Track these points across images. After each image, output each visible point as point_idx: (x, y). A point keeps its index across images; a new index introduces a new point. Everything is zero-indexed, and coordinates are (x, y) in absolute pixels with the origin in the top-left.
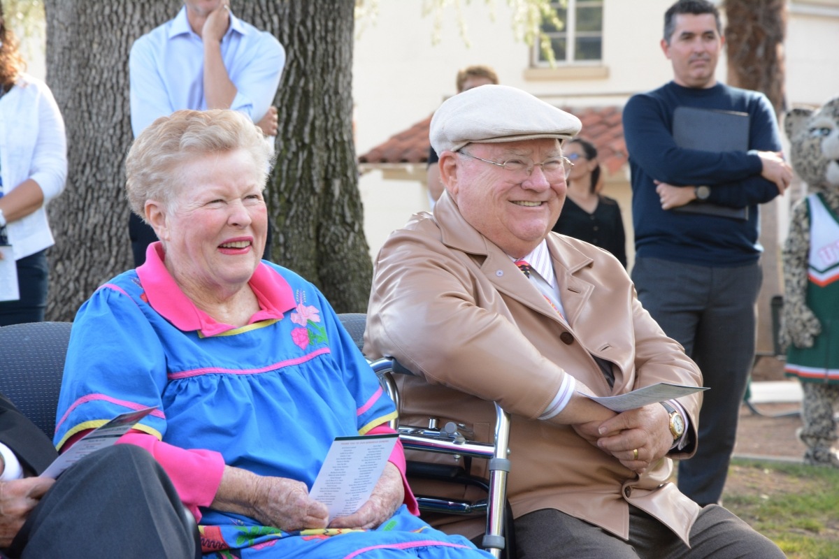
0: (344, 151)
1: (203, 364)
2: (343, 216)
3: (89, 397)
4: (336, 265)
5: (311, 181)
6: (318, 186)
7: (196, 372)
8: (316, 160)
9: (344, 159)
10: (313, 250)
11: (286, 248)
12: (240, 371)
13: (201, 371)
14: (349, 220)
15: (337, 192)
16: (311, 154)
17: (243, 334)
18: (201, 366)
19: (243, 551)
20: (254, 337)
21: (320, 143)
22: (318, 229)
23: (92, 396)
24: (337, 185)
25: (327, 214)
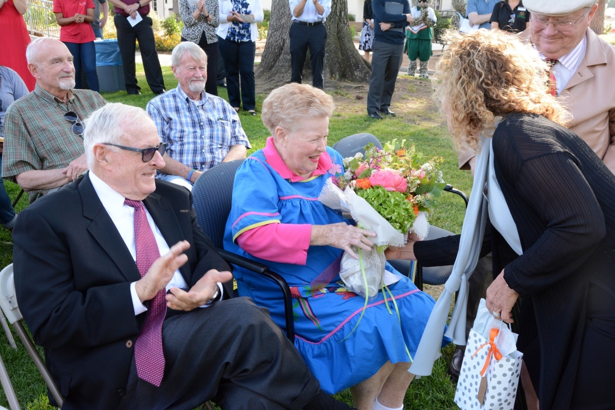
0: (345, 4)
1: (293, 193)
2: (344, 21)
3: (246, 214)
4: (342, 34)
5: (336, 12)
6: (338, 14)
7: (290, 197)
8: (338, 7)
9: (345, 6)
10: (336, 30)
11: (330, 30)
12: (307, 199)
13: (292, 197)
14: (345, 22)
15: (343, 15)
16: (337, 5)
17: (308, 182)
18: (293, 195)
19: (309, 299)
20: (313, 183)
21: (339, 3)
22: (338, 25)
23: (248, 213)
24: (343, 13)
25: (340, 21)
